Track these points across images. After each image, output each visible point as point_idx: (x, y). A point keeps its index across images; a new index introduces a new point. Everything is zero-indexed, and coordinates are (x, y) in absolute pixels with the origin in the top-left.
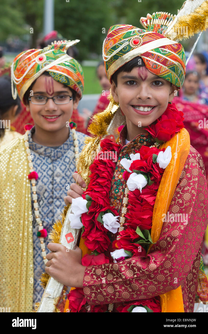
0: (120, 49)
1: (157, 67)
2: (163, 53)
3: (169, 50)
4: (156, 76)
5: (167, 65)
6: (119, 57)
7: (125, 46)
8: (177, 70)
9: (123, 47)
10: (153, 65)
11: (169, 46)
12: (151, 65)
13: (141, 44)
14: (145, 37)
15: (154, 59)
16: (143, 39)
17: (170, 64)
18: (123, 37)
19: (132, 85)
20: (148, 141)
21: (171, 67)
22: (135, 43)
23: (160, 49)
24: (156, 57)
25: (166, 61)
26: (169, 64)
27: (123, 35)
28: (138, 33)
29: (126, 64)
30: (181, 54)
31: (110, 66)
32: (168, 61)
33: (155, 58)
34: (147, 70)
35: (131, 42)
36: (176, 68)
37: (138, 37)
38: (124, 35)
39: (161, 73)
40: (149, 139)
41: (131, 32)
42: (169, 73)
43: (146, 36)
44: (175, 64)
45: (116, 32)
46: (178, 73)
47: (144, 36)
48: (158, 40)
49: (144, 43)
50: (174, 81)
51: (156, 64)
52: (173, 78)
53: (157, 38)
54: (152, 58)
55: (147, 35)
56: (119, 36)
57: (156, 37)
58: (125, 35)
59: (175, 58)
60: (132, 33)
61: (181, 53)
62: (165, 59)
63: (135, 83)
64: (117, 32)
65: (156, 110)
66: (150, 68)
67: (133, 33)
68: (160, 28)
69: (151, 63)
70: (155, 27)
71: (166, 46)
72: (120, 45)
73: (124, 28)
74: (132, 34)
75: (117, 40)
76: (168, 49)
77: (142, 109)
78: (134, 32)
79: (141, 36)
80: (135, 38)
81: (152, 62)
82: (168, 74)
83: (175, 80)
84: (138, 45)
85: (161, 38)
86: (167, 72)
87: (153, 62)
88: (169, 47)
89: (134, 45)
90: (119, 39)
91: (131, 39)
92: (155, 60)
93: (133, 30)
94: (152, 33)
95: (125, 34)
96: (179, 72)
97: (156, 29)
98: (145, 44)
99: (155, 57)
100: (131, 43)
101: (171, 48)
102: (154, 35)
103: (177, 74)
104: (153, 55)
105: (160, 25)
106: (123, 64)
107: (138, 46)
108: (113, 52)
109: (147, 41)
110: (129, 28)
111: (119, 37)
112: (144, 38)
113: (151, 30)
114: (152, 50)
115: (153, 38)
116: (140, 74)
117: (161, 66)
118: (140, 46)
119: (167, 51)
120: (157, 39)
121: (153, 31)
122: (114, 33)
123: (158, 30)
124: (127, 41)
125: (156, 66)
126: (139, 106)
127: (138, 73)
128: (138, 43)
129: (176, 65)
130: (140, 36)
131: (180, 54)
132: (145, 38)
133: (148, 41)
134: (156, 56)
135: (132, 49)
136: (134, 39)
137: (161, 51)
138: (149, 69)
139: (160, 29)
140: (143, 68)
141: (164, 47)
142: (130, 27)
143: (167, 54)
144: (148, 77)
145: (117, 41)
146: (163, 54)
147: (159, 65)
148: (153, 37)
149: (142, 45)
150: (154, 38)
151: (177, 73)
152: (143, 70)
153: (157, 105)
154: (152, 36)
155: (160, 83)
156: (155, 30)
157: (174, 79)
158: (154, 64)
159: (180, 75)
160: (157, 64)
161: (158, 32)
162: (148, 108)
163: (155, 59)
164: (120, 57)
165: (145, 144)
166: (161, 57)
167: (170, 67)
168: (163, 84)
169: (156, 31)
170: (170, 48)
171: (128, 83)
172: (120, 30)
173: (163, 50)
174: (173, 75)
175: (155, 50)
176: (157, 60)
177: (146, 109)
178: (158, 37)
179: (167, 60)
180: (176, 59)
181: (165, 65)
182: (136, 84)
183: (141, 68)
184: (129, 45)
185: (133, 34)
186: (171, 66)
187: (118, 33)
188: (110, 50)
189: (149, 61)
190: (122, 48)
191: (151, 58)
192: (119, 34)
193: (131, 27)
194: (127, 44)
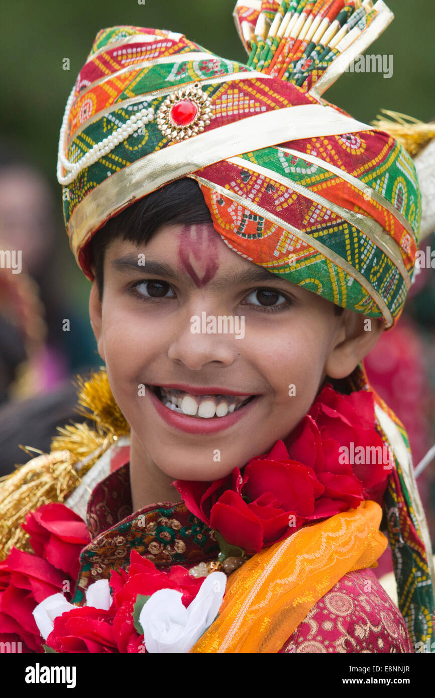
0: (116, 142)
1: (259, 229)
2: (293, 169)
3: (324, 159)
4: (253, 268)
5: (305, 222)
6: (109, 174)
7: (135, 127)
8: (353, 249)
9: (130, 131)
10: (243, 221)
11: (326, 142)
12: (237, 219)
13: (202, 123)
14: (226, 93)
15: (252, 196)
16: (214, 103)
17: (321, 223)
18: (134, 84)
19: (157, 300)
20: (192, 536)
21: (325, 232)
22: (181, 117)
23: (281, 154)
24: (262, 185)
25: (304, 207)
26: (316, 221)
27: (135, 78)
28: (199, 73)
29: (135, 206)
30: (379, 177)
31: (75, 206)
32: (313, 209)
33: (254, 191)
34: (218, 241)
35: (165, 112)
36: (351, 238)
37: (194, 91)
38: (138, 79)
39: (278, 259)
40: (195, 531)
41: (171, 66)
42: (313, 261)
43: (230, 92)
44: (345, 222)
45: (113, 59)
46: (361, 261)
47: (222, 90)
48: (278, 113)
49: (216, 123)
50: (340, 293)
51: (256, 215)
52: (334, 279)
53: (273, 104)
54: (241, 189)
55: (233, 86)
56: (119, 78)
57: (270, 97)
58: (146, 77)
59: (346, 197)
60: (174, 70)
61: (383, 174)
62: (300, 197)
63: (170, 293)
64: (115, 59)
65: (256, 411)
66: (231, 231)
67: (178, 73)
68: (299, 59)
69: (236, 211)
70: (280, 48)
71: (309, 140)
72: (117, 122)
73: (150, 44)
74: (171, 78)
75: (109, 97)
76: (319, 155)
77: (188, 405)
78: (183, 68)
79: (211, 89)
80: (184, 95)
81: (240, 208)
82: (308, 263)
83: (344, 292)
84: (191, 128)
85: (294, 105)
86: (306, 253)
87: (244, 208)
88: (322, 145)
89: (174, 124)
90: (120, 91)
91: (165, 98)
92: (253, 200)
93: (178, 59)
94: (258, 79)
95: (146, 71)
96: (368, 254)
97: (283, 62)
98: (218, 126)
99: (257, 187)
100: (162, 115)
101: (333, 152)
102: (267, 89)
103: (354, 265)
104: (247, 177)
105: (305, 44)
106: (123, 203)
107: (190, 132)
108: (90, 147)
109: (230, 113)
110: (167, 48)
111: (119, 84)
112: (220, 98)
113: (262, 62)
114: (245, 155)
115: (257, 100)
116: (188, 258)
117: (280, 230)
118: (199, 132)
119: (310, 165)
120: (273, 109)
121: (268, 69)
122: (105, 63)
123: (292, 65)
124: (150, 105)
125: (255, 224)
126: (181, 392)
127: (177, 251)
128: (190, 117)
129: (350, 226)
130: (204, 88)
131: (375, 180)
132: (224, 97)
133: (233, 115)
134: (259, 182)
135: (161, 144)
136: (177, 98)
137: (285, 164)
138: (226, 238)
139: (299, 65)
140: (199, 233)
141: (299, 144)
142: (170, 44)
143: (309, 176)
144: (221, 272)
145: (111, 101)
146: (291, 176)
147: (269, 224)
148: (258, 96)
149: (207, 128)
150: (262, 103)
151: (353, 259)
152: (200, 237)
153: (260, 391)
154: (254, 92)
155: (281, 300)
156: (278, 66)
157: (340, 287)
158: (250, 217)
159: (370, 267)
160: (261, 218)
161: (287, 75)
162: (217, 403)
163: (256, 195)
164: (113, 172)
165: (180, 551)
166: (282, 188)
167: (321, 234)
168: (290, 302)
169: (279, 71)
170: (326, 149)
171: (143, 289)
172: (129, 51)
173: (293, 160)
174: (332, 271)
175: (257, 158)
176: (262, 199)
177: (208, 409)
178: (281, 99)
179: (309, 202)
180: (351, 200)
181: (299, 226)
182: (175, 297)
183: (193, 228)
184: (152, 126)
185: (178, 78)
186: (323, 229)
187: (117, 66)
188: (79, 138)
189: (229, 202)
190: (126, 135)
191: (237, 189)
192: (122, 72)
193: (174, 43)
194: (146, 120)
